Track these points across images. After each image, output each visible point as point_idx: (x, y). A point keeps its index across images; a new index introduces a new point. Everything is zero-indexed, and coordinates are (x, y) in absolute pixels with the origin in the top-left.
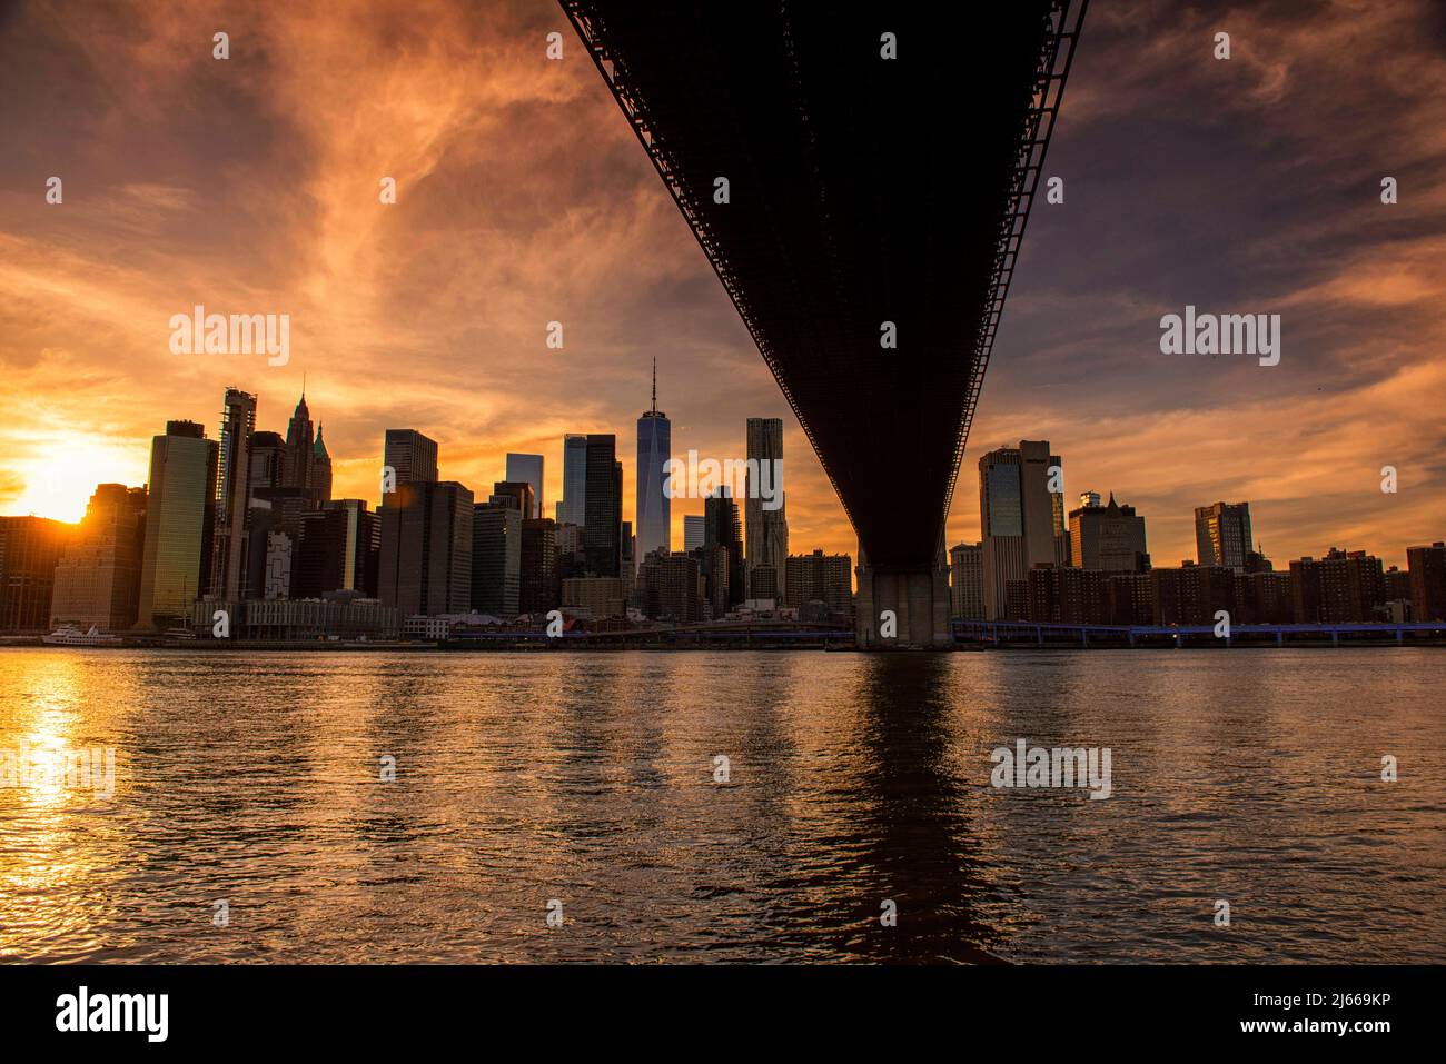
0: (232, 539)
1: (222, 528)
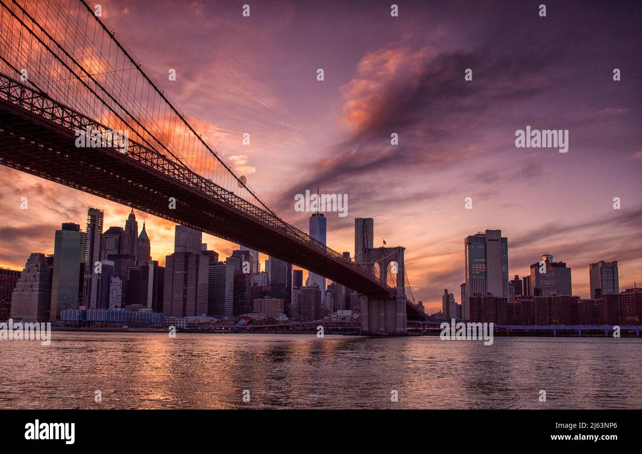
0: (93, 280)
1: (88, 274)
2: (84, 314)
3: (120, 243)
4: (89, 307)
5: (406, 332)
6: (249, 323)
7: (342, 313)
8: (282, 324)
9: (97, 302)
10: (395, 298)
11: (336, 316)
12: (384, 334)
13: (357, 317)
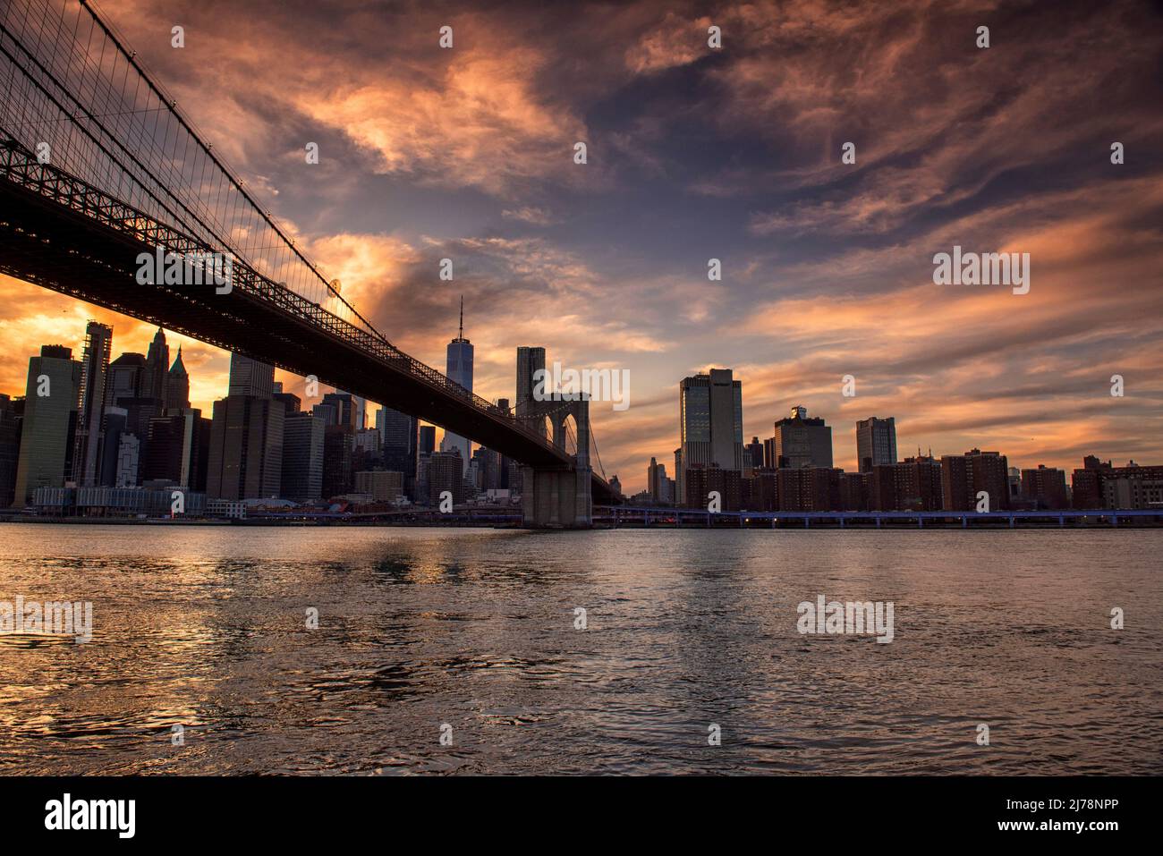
0: (90, 438)
1: (82, 430)
2: (72, 495)
3: (138, 380)
4: (82, 483)
5: (591, 523)
6: (346, 510)
7: (495, 494)
8: (400, 512)
9: (96, 475)
10: (574, 470)
11: (485, 498)
12: (557, 526)
13: (517, 500)
